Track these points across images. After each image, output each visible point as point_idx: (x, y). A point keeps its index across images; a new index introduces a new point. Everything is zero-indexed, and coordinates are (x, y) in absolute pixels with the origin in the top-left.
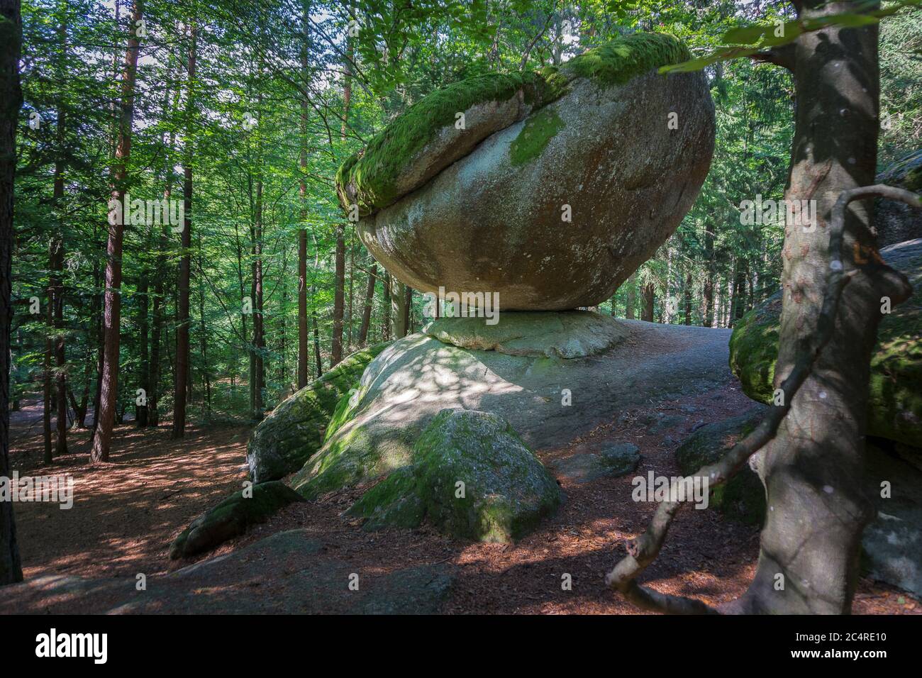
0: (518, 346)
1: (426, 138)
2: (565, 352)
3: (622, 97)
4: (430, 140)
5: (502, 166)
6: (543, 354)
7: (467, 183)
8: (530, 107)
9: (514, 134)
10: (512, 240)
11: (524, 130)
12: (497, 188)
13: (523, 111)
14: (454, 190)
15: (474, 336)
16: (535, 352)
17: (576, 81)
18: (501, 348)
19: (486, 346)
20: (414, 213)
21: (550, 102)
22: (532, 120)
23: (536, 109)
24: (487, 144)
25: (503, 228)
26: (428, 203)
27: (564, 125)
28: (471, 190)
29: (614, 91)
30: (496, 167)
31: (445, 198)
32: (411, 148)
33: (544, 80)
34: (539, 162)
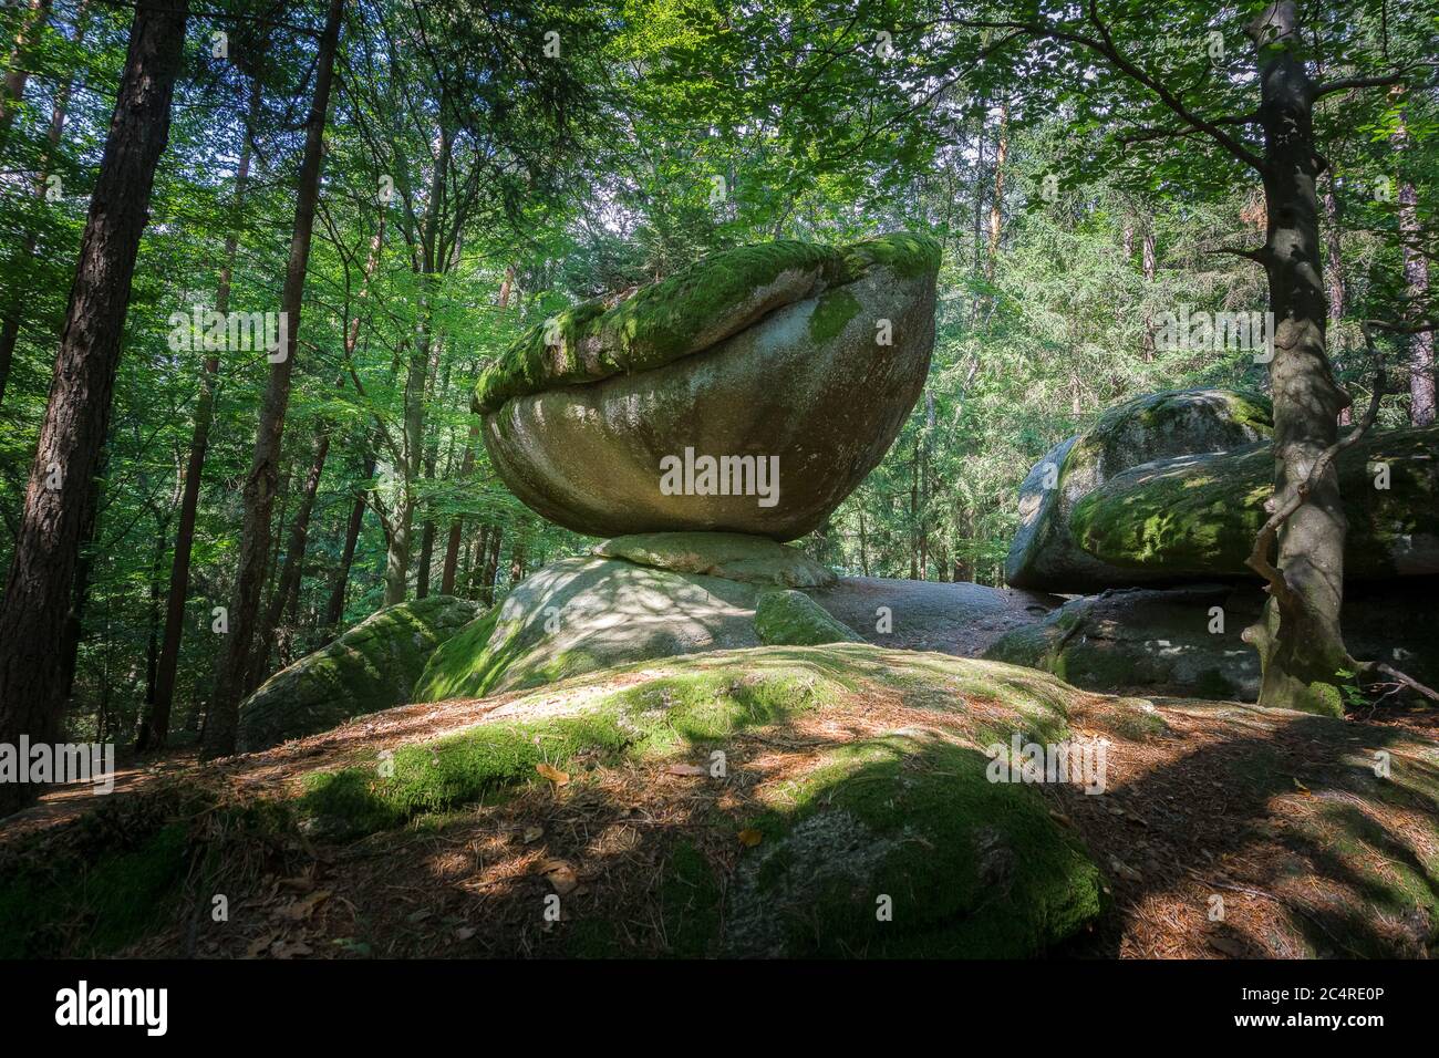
0: (741, 569)
1: (740, 295)
2: (797, 578)
3: (912, 292)
4: (744, 298)
5: (802, 340)
6: (771, 579)
7: (768, 352)
8: (825, 284)
9: (810, 309)
10: (792, 425)
11: (819, 307)
12: (796, 364)
13: (817, 287)
14: (752, 358)
15: (688, 554)
16: (761, 577)
17: (874, 266)
18: (719, 570)
19: (700, 567)
20: (699, 379)
21: (845, 283)
22: (827, 298)
23: (830, 287)
24: (782, 316)
25: (790, 410)
26: (719, 369)
27: (861, 309)
28: (772, 361)
29: (905, 285)
30: (796, 340)
31: (741, 366)
32: (721, 303)
33: (842, 258)
34: (837, 342)
